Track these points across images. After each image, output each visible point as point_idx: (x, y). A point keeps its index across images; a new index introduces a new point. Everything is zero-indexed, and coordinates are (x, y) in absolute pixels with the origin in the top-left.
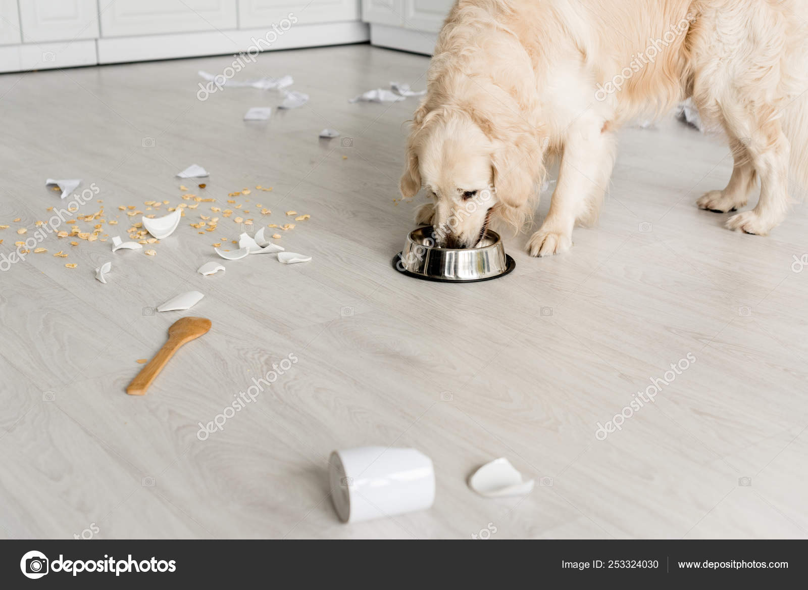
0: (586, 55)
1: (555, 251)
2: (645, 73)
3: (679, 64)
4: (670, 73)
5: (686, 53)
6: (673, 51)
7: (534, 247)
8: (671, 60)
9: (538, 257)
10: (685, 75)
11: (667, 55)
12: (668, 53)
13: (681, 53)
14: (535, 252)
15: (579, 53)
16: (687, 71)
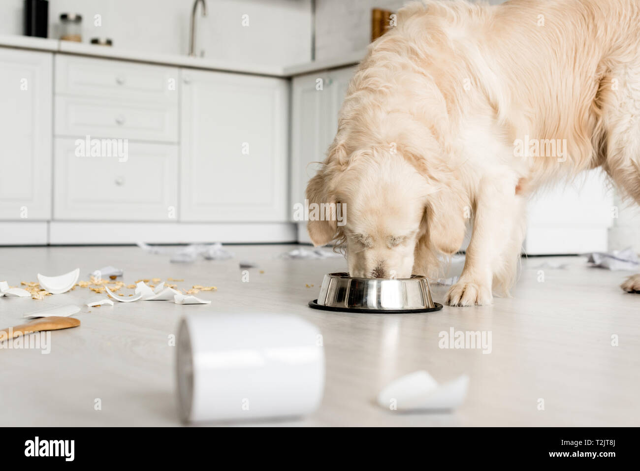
0: (497, 111)
1: (476, 302)
2: (557, 130)
3: (590, 123)
4: (581, 130)
5: (597, 110)
6: (584, 108)
7: (454, 296)
8: (582, 119)
9: (459, 306)
10: (597, 133)
11: (579, 111)
12: (579, 109)
13: (591, 111)
14: (455, 301)
15: (491, 108)
16: (598, 129)
